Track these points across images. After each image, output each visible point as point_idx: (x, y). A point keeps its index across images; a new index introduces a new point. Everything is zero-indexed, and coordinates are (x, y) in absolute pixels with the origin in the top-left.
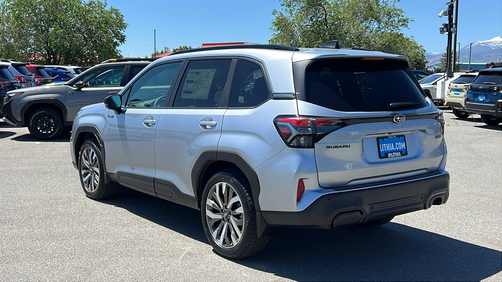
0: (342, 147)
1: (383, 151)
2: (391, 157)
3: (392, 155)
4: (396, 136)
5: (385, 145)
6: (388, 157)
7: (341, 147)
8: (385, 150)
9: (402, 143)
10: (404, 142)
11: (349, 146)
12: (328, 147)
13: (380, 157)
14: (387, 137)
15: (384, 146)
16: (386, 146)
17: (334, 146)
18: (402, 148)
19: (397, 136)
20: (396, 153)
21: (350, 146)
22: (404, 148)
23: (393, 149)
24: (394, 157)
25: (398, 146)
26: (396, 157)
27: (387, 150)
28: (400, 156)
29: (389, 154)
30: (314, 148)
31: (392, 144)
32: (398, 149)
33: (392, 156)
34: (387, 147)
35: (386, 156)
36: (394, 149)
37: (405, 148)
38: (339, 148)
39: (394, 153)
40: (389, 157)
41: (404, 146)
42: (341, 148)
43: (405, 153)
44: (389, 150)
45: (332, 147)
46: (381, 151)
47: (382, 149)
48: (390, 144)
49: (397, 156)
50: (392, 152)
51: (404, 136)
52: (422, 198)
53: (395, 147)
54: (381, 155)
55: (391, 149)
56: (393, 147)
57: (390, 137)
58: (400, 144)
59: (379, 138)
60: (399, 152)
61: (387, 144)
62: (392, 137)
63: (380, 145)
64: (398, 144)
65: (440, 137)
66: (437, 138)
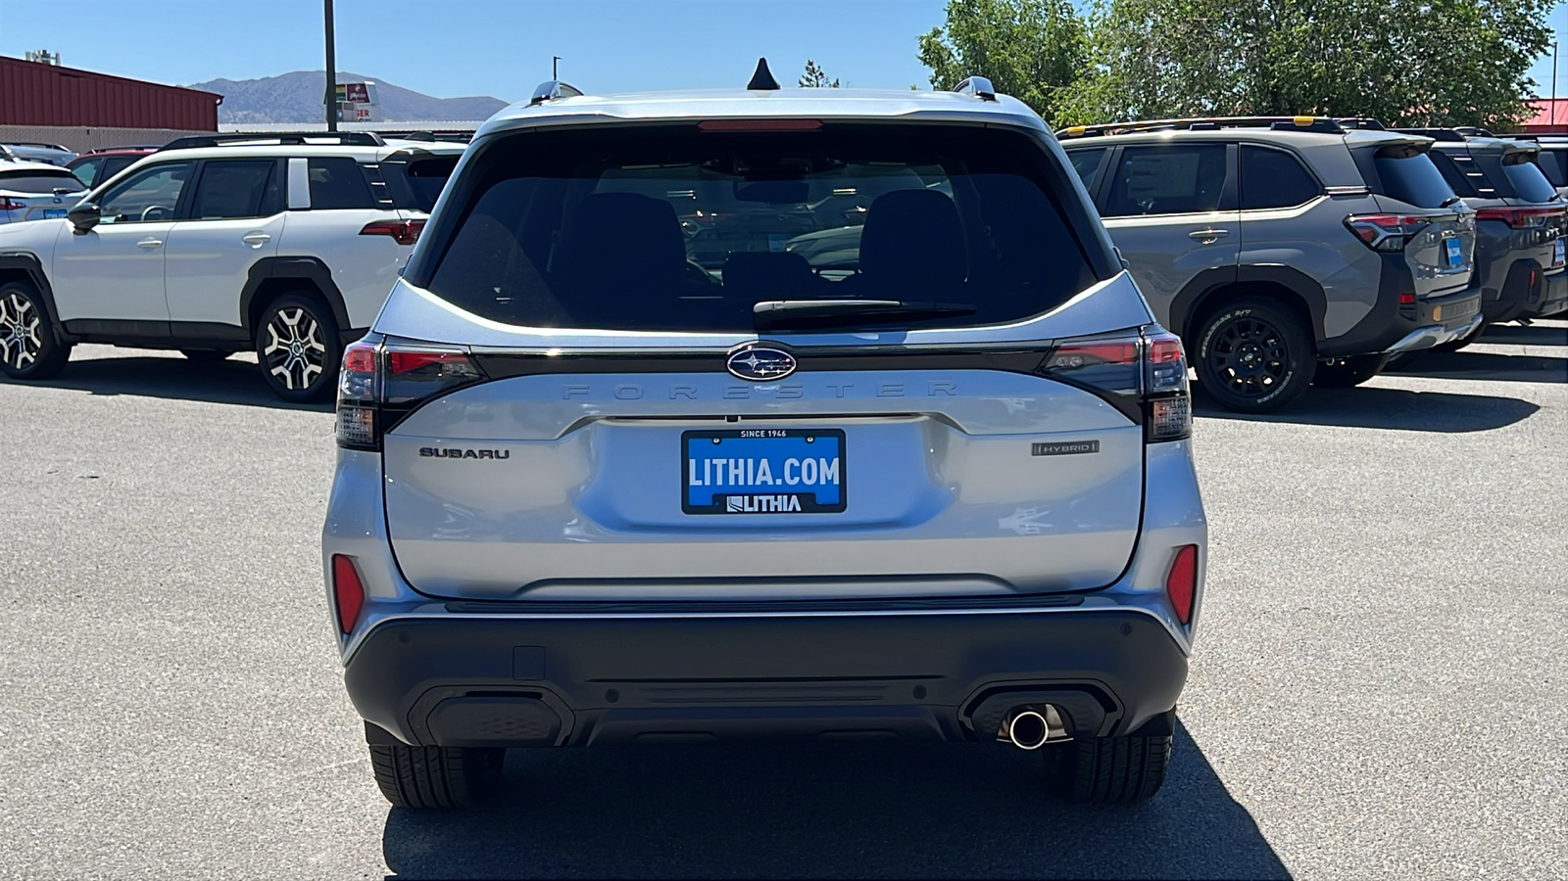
0: (477, 454)
1: (708, 484)
2: (739, 512)
3: (751, 506)
4: (787, 431)
5: (720, 462)
6: (724, 512)
7: (470, 453)
8: (720, 482)
9: (823, 461)
10: (836, 461)
11: (507, 452)
12: (424, 452)
13: (688, 508)
14: (732, 433)
15: (714, 468)
16: (726, 468)
17: (445, 451)
18: (823, 482)
19: (791, 433)
20: (773, 497)
21: (510, 454)
22: (829, 482)
23: (765, 482)
24: (760, 511)
25: (796, 471)
26: (768, 511)
27: (733, 483)
28: (794, 511)
29: (734, 502)
30: (382, 450)
31: (764, 460)
32: (794, 482)
33: (747, 509)
34: (732, 472)
35: (718, 504)
36: (770, 483)
37: (836, 482)
38: (465, 457)
39: (764, 499)
40: (729, 509)
41: (830, 471)
42: (471, 458)
43: (837, 501)
44: (742, 483)
45: (441, 453)
46: (693, 482)
47: (700, 476)
48: (750, 462)
49: (776, 511)
50: (750, 493)
51: (839, 434)
52: (920, 692)
53: (777, 472)
54: (693, 501)
55: (750, 483)
56: (764, 474)
57: (752, 434)
58: (809, 466)
59: (687, 435)
60: (794, 497)
61: (732, 461)
62: (766, 434)
63: (692, 462)
64: (797, 464)
65: (1090, 451)
66: (1048, 453)
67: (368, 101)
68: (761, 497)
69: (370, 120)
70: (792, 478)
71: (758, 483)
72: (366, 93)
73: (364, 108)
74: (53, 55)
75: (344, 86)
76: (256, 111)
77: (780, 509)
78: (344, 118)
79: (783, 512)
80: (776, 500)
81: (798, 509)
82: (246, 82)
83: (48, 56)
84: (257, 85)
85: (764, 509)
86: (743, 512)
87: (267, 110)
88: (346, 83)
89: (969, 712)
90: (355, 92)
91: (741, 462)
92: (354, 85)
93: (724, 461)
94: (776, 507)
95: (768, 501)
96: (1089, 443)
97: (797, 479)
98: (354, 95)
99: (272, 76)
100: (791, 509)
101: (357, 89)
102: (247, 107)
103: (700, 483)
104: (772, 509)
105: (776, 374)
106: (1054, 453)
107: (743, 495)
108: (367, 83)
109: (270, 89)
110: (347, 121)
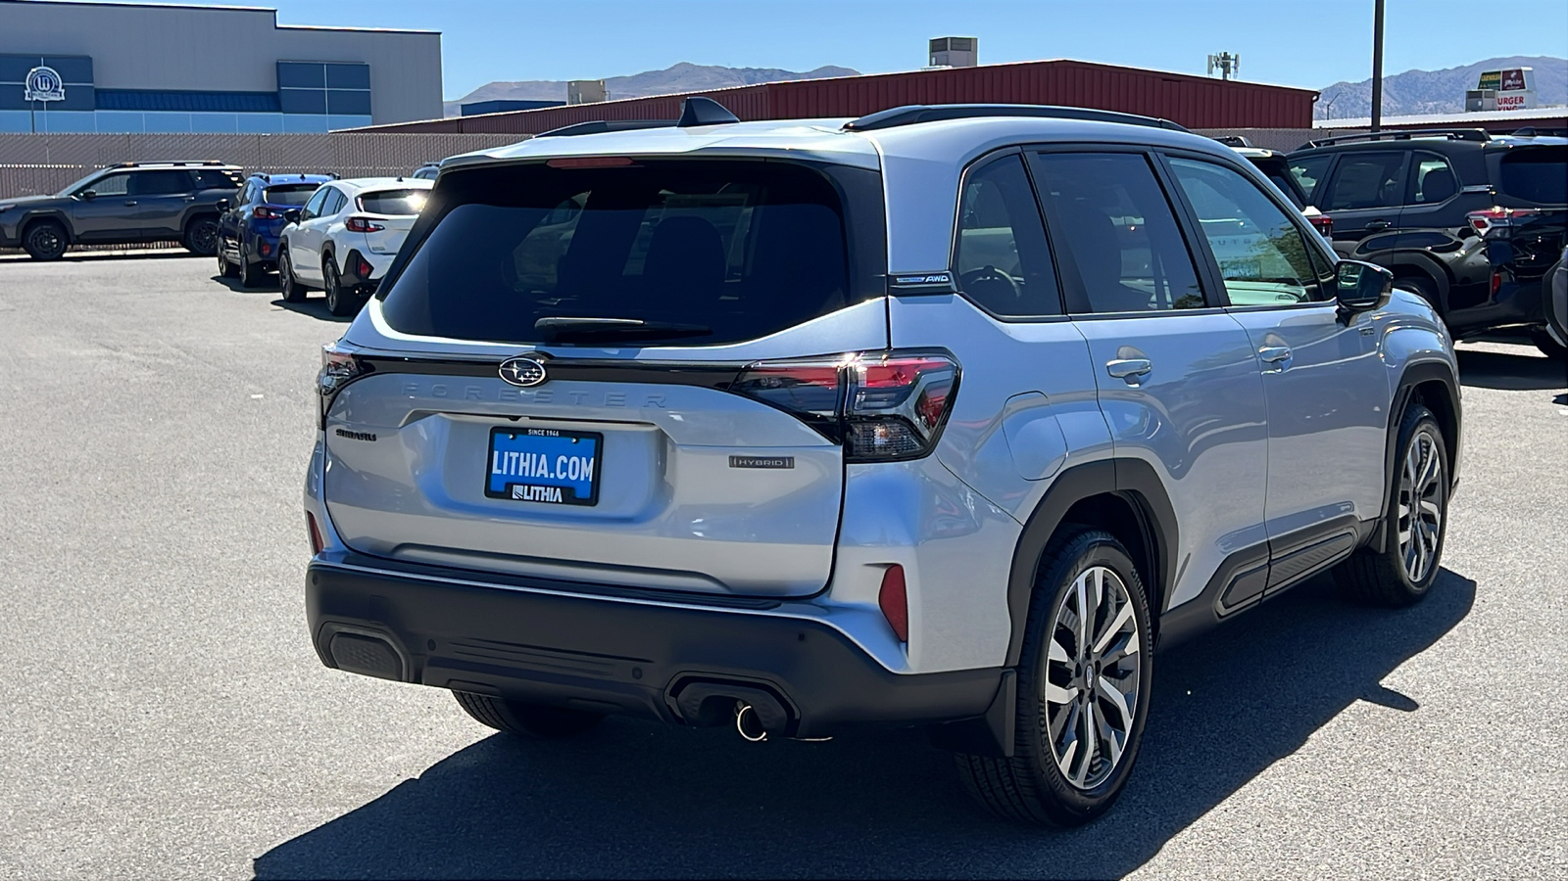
0: (360, 436)
1: (505, 473)
2: (520, 499)
3: (529, 494)
4: (561, 431)
5: (514, 455)
6: (511, 498)
7: (357, 435)
8: (513, 473)
9: (584, 459)
10: (592, 459)
11: (374, 436)
12: (339, 432)
13: (489, 493)
14: (524, 431)
15: (510, 459)
16: (518, 459)
17: (347, 432)
18: (582, 479)
19: (563, 433)
20: (543, 489)
21: (376, 438)
22: (587, 478)
23: (542, 475)
24: (534, 500)
25: (564, 467)
26: (540, 501)
27: (521, 474)
28: (557, 502)
29: (518, 489)
31: (544, 456)
32: (562, 477)
33: (526, 497)
34: (522, 464)
35: (508, 491)
36: (546, 476)
37: (592, 479)
38: (354, 438)
39: (538, 489)
40: (514, 496)
41: (588, 470)
42: (357, 439)
43: (589, 495)
44: (527, 474)
45: (345, 433)
46: (495, 471)
47: (500, 467)
48: (534, 456)
49: (545, 501)
50: (529, 483)
51: (598, 437)
52: (637, 673)
53: (552, 468)
54: (494, 488)
55: (533, 475)
56: (543, 468)
57: (535, 432)
58: (574, 463)
59: (496, 430)
60: (558, 490)
61: (522, 454)
62: (545, 433)
63: (496, 453)
64: (566, 461)
65: (784, 467)
66: (743, 466)
67: (1524, 88)
68: (536, 488)
69: (1524, 107)
70: (561, 473)
71: (538, 475)
72: (1522, 79)
73: (1519, 95)
74: (1233, 57)
75: (1499, 73)
76: (1447, 101)
77: (547, 500)
78: (1484, 107)
79: (549, 502)
80: (546, 491)
81: (560, 500)
82: (1439, 72)
83: (1229, 58)
84: (1450, 75)
85: (537, 499)
86: (523, 500)
87: (1459, 99)
88: (1502, 70)
89: (675, 692)
90: (1510, 78)
91: (528, 455)
92: (1511, 72)
93: (517, 454)
94: (545, 497)
95: (540, 492)
96: (783, 459)
97: (565, 474)
98: (1509, 82)
99: (1466, 65)
100: (555, 500)
101: (1513, 75)
102: (1439, 97)
103: (499, 472)
104: (542, 499)
105: (531, 382)
106: (748, 466)
107: (524, 485)
108: (1523, 69)
109: (1463, 77)
110: (1486, 110)
